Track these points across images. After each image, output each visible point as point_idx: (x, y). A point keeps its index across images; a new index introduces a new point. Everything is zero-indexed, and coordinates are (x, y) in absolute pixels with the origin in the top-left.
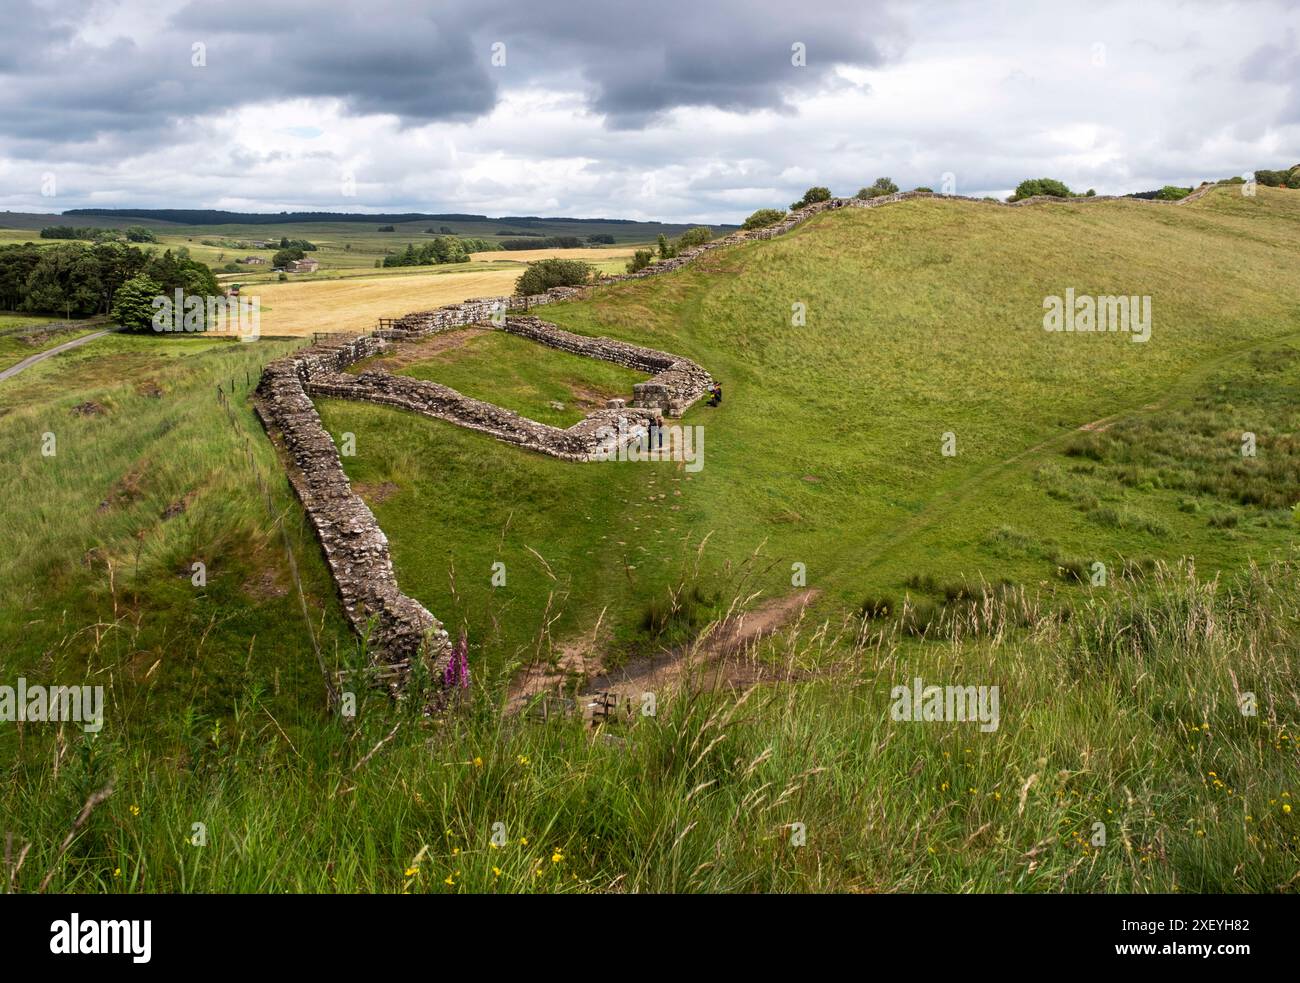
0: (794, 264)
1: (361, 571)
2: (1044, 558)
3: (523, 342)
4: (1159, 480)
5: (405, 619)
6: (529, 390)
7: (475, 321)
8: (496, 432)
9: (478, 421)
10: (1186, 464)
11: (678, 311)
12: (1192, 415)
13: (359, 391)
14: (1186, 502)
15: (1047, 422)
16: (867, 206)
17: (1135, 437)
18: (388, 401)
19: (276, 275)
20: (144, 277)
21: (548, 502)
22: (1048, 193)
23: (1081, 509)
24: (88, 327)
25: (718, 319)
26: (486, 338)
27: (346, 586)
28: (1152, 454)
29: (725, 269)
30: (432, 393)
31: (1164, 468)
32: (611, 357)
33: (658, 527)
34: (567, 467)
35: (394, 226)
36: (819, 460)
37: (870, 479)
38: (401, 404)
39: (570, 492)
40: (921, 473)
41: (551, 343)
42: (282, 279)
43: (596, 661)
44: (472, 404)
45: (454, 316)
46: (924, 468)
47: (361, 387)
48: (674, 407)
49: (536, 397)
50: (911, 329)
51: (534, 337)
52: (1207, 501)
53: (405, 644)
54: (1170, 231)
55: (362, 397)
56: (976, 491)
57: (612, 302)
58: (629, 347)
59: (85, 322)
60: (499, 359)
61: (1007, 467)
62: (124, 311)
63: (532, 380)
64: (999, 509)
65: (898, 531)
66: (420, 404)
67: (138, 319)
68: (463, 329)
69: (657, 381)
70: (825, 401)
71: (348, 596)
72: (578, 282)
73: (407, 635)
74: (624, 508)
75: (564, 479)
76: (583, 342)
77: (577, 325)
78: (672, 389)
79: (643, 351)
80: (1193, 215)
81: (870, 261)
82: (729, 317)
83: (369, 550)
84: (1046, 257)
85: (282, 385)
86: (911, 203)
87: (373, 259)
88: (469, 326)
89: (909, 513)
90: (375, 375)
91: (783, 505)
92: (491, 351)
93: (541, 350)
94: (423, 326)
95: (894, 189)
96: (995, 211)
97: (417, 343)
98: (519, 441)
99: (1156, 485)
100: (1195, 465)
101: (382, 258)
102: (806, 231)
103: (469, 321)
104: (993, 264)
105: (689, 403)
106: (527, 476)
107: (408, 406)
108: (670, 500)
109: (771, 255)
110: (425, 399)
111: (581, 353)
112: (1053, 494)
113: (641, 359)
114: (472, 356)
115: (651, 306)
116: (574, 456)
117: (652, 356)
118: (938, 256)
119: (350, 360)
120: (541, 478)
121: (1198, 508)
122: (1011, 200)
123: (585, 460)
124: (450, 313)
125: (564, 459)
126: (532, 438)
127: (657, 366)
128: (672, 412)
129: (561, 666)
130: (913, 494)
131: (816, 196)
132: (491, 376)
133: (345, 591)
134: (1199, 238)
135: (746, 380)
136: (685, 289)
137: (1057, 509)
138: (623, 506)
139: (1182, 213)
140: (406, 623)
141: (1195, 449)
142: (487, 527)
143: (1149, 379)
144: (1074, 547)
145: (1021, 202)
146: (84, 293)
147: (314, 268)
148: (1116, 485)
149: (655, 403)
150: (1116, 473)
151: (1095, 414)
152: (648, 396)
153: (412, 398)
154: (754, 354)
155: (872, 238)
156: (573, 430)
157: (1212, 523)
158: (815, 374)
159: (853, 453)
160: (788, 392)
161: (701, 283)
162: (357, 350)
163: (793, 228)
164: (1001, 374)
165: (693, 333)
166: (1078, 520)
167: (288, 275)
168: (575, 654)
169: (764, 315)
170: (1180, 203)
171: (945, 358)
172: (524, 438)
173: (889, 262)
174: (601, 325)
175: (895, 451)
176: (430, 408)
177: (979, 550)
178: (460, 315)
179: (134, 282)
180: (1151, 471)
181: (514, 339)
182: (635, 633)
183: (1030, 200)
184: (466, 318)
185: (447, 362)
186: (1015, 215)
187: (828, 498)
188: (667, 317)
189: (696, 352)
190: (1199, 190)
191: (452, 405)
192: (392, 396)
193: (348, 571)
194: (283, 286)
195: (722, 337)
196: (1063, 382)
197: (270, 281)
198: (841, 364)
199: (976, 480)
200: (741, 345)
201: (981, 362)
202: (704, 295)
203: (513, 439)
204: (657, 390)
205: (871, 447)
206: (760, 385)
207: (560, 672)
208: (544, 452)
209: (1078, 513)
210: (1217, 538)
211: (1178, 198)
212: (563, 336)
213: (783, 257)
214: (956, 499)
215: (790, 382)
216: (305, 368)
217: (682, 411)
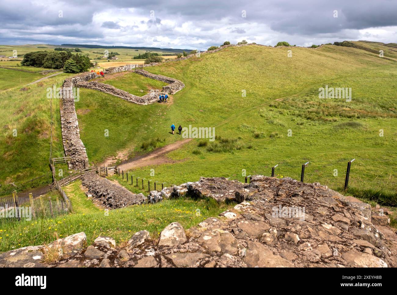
0: (216, 59)
1: (69, 132)
2: (252, 132)
3: (139, 75)
4: (289, 113)
5: (75, 145)
6: (136, 87)
7: (128, 70)
8: (122, 97)
9: (118, 94)
10: (297, 109)
11: (182, 69)
12: (303, 97)
13: (89, 86)
14: (293, 119)
15: (268, 98)
16: (239, 46)
17: (287, 103)
18: (96, 89)
19: (107, 60)
20: (71, 59)
21: (130, 115)
22: (284, 45)
23: (267, 120)
24: (58, 71)
25: (192, 71)
26: (129, 74)
27: (64, 136)
28: (290, 107)
29: (197, 60)
30: (107, 87)
31: (291, 110)
32: (160, 80)
33: (157, 122)
34: (138, 106)
35: (139, 50)
36: (205, 106)
37: (217, 111)
38: (99, 89)
39: (137, 113)
40: (230, 110)
41: (146, 76)
42: (109, 61)
43: (126, 156)
44: (117, 90)
45: (122, 69)
46: (231, 109)
47: (89, 85)
48: (172, 92)
49: (137, 89)
50: (241, 75)
51: (142, 74)
52: (299, 118)
53: (74, 151)
54: (312, 55)
55: (90, 87)
56: (243, 115)
57: (166, 66)
58: (165, 77)
59: (58, 70)
60: (131, 80)
61: (253, 109)
62: (67, 68)
63: (138, 84)
64: (246, 119)
65: (218, 124)
66: (104, 90)
67: (70, 70)
68: (124, 72)
69: (169, 86)
70: (212, 92)
71: (64, 138)
72: (159, 62)
73: (74, 149)
74: (150, 117)
75: (137, 109)
76: (154, 76)
77: (154, 72)
78: (173, 88)
79: (168, 78)
80: (318, 52)
81: (235, 59)
82: (195, 71)
83: (72, 127)
84: (279, 60)
85: (67, 84)
86: (250, 46)
87: (131, 57)
88: (126, 71)
89: (224, 120)
90: (93, 82)
91: (191, 117)
92: (129, 77)
93: (143, 77)
94: (113, 71)
95: (246, 43)
96: (270, 49)
97: (111, 75)
98: (128, 100)
99: (288, 114)
100: (299, 110)
101: (133, 57)
102: (222, 51)
103: (126, 70)
104: (266, 61)
105: (177, 91)
106: (127, 108)
107: (101, 90)
108: (163, 115)
109: (210, 57)
110: (105, 88)
111: (153, 78)
112: (261, 116)
113: (167, 80)
114: (124, 78)
115: (175, 68)
116: (141, 104)
117: (170, 80)
118: (253, 58)
119: (90, 78)
120: (130, 109)
121: (296, 120)
122: (275, 46)
123: (144, 105)
124: (121, 68)
125: (139, 104)
126: (131, 99)
127: (171, 82)
128: (172, 93)
129: (117, 157)
130: (226, 115)
131: (226, 44)
132: (127, 83)
133: (63, 137)
134: (319, 57)
135: (194, 86)
136: (186, 64)
137: (262, 120)
138: (150, 116)
139: (315, 51)
140: (75, 146)
141: (300, 106)
142: (111, 121)
143: (296, 89)
144: (260, 129)
145: (277, 47)
146: (58, 63)
147: (117, 59)
148: (278, 114)
149: (168, 91)
150: (279, 111)
151: (280, 97)
152: (166, 89)
153: (102, 88)
154: (198, 80)
155: (237, 54)
156: (142, 97)
157: (298, 124)
158: (212, 85)
159: (214, 105)
160: (204, 89)
161: (191, 63)
162: (92, 76)
163: (219, 51)
164: (260, 86)
165: (184, 74)
166: (265, 123)
167: (110, 60)
168: (122, 155)
169: (204, 71)
170: (316, 49)
171: (247, 82)
172: (129, 99)
173: (240, 59)
174: (161, 72)
175: (225, 104)
176: (107, 91)
177: (237, 130)
178: (124, 68)
179: (69, 61)
180: (288, 111)
181: (137, 75)
182: (139, 149)
183: (280, 47)
184: (125, 69)
185: (117, 80)
186: (275, 50)
187: (204, 115)
188: (179, 70)
189: (183, 79)
190: (321, 46)
191: (112, 90)
192: (97, 88)
193: (66, 132)
194: (109, 63)
195: (191, 76)
196: (275, 89)
197: (106, 61)
198: (220, 83)
199: (244, 112)
200: (195, 78)
201: (256, 83)
202: (190, 66)
203: (126, 99)
204: (168, 88)
205: (220, 103)
206: (197, 87)
207: (116, 159)
208: (134, 102)
209: (266, 120)
210: (297, 128)
211: (315, 47)
212: (149, 74)
213: (213, 57)
214: (237, 117)
215: (205, 87)
216: (76, 80)
217: (174, 93)
